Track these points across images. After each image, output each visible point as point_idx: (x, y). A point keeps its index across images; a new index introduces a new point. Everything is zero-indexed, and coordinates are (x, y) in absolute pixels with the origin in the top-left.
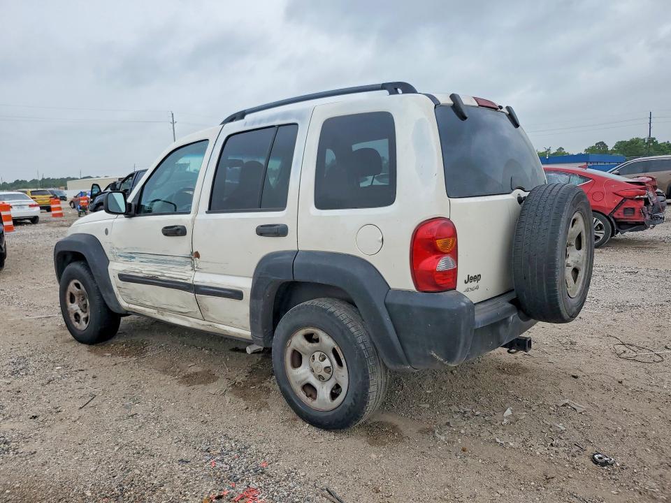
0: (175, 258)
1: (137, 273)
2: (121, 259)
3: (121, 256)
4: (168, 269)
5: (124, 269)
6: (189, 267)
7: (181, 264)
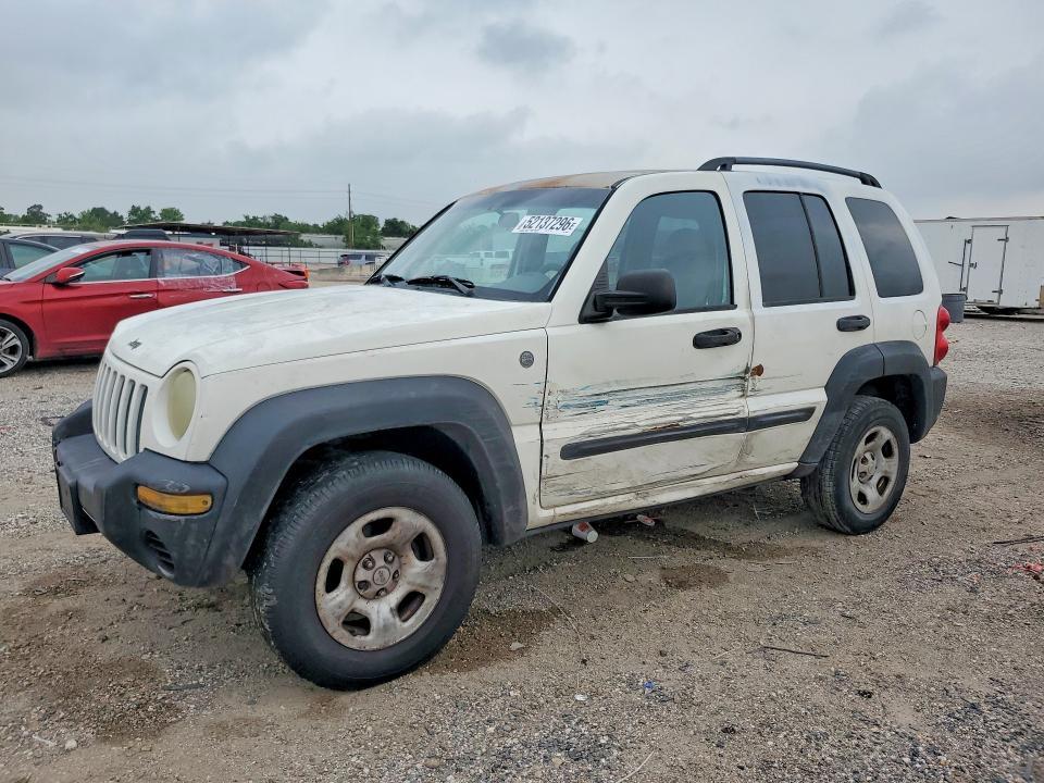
0: (704, 385)
1: (624, 429)
2: (569, 412)
3: (566, 406)
4: (692, 406)
5: (582, 430)
6: (735, 393)
7: (716, 391)
